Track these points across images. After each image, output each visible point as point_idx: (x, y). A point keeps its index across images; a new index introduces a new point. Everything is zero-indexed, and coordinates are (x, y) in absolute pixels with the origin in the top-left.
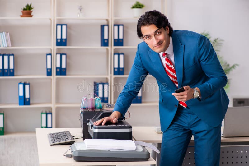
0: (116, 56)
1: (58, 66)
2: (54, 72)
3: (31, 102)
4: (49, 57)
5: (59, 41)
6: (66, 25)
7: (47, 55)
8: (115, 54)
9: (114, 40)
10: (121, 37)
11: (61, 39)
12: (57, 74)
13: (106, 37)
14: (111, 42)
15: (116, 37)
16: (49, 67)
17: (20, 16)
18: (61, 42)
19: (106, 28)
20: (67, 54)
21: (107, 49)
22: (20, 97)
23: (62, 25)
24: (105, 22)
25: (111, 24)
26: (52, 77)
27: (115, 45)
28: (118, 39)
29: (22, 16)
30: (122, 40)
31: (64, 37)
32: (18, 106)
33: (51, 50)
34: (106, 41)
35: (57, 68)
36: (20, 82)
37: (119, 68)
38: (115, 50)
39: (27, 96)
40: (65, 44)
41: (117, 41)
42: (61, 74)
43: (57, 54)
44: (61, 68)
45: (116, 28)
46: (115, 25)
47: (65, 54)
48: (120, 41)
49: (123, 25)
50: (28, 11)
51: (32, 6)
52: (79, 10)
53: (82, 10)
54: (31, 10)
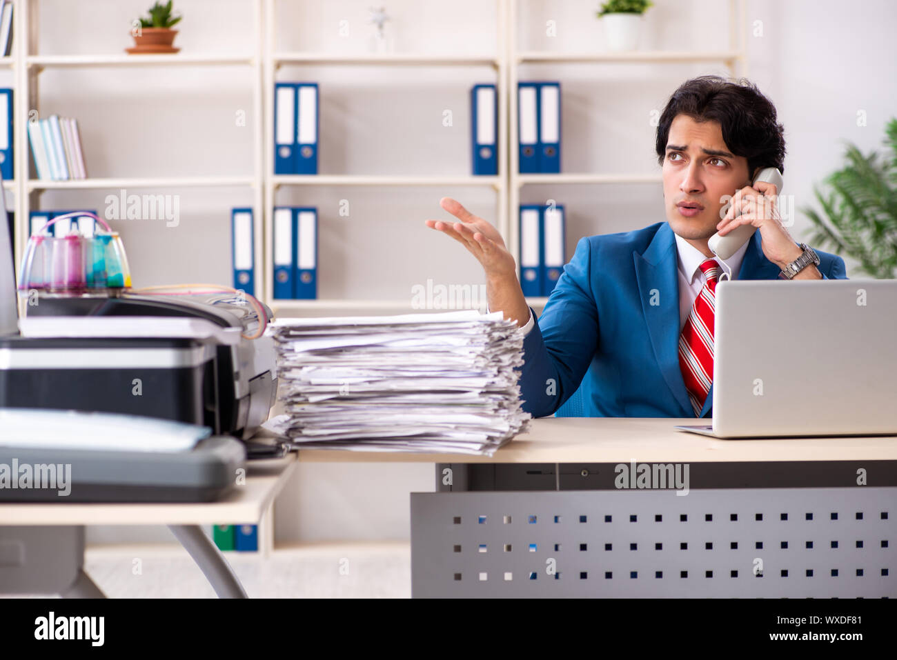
0: (531, 217)
1: (284, 258)
2: (264, 284)
4: (243, 220)
5: (285, 153)
6: (315, 85)
7: (236, 211)
8: (522, 208)
9: (521, 146)
10: (550, 135)
11: (296, 147)
12: (277, 295)
13: (486, 137)
14: (509, 157)
15: (529, 137)
16: (243, 263)
17: (126, 51)
18: (295, 160)
19: (486, 97)
20: (321, 212)
21: (496, 190)
23: (296, 87)
24: (487, 75)
25: (508, 80)
27: (524, 168)
28: (539, 145)
29: (131, 51)
30: (556, 147)
31: (307, 135)
34: (486, 154)
35: (277, 270)
37: (542, 268)
38: (524, 188)
40: (310, 167)
41: (532, 152)
42: (294, 295)
43: (275, 209)
44: (294, 269)
45: (528, 95)
46: (521, 85)
47: (313, 210)
48: (546, 151)
49: (556, 84)
50: (158, 29)
51: (174, 13)
52: (375, 26)
53: (386, 25)
54: (173, 28)
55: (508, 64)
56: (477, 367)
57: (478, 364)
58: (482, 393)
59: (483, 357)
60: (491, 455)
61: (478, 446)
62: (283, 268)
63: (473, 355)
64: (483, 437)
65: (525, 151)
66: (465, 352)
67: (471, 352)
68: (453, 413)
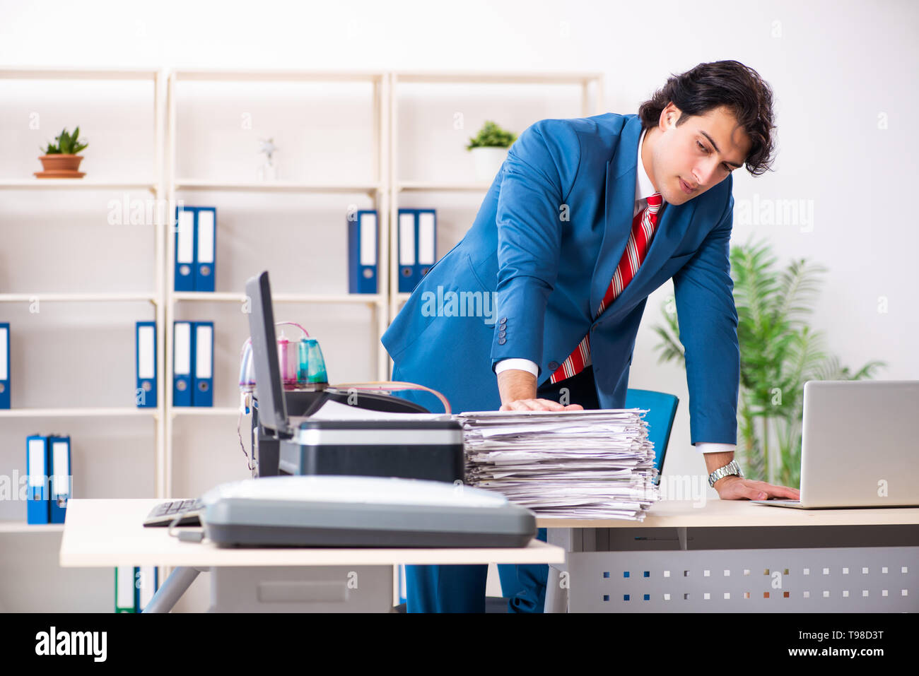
1: (183, 368)
2: (165, 393)
4: (147, 333)
5: (185, 271)
6: (212, 209)
7: (140, 325)
9: (401, 267)
10: (426, 257)
11: (195, 265)
12: (176, 403)
13: (367, 258)
14: (388, 277)
15: (408, 260)
16: (147, 372)
17: (34, 175)
18: (194, 278)
19: (368, 223)
20: (217, 326)
21: (374, 306)
23: (196, 211)
24: (367, 203)
25: (389, 206)
26: (157, 413)
27: (402, 288)
28: (417, 266)
29: (40, 175)
31: (206, 255)
32: (23, 527)
33: (155, 307)
34: (368, 274)
35: (176, 379)
36: (32, 431)
40: (208, 285)
41: (411, 272)
42: (192, 403)
43: (175, 323)
44: (192, 378)
45: (408, 220)
46: (402, 211)
47: (210, 324)
49: (433, 211)
50: (65, 155)
51: (81, 140)
52: (265, 156)
53: (274, 154)
54: (79, 154)
55: (390, 192)
56: (632, 450)
57: (633, 448)
58: (634, 470)
59: (637, 442)
60: (642, 521)
61: (633, 513)
62: (182, 377)
63: (630, 440)
64: (637, 506)
65: (404, 271)
66: (623, 437)
67: (627, 438)
68: (610, 487)
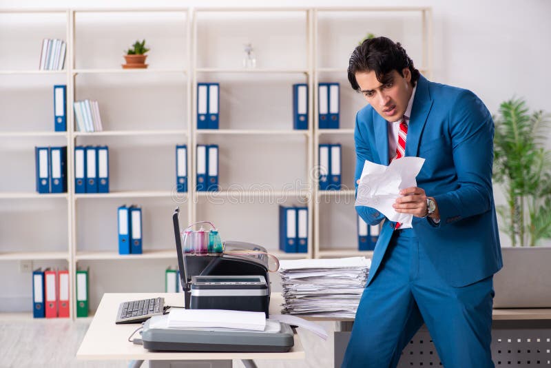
0: (324, 151)
1: (202, 170)
2: (192, 184)
3: (144, 247)
4: (182, 152)
5: (203, 118)
6: (217, 84)
7: (178, 147)
8: (320, 146)
9: (320, 115)
10: (334, 110)
11: (208, 115)
12: (198, 189)
13: (302, 110)
14: (313, 120)
15: (324, 111)
16: (182, 173)
17: (121, 67)
18: (207, 122)
19: (302, 90)
20: (220, 147)
21: (307, 137)
22: (121, 238)
23: (208, 85)
24: (302, 79)
25: (313, 81)
26: (188, 195)
27: (321, 127)
28: (329, 114)
29: (125, 67)
30: (337, 115)
31: (214, 109)
32: (116, 256)
33: (187, 138)
34: (302, 119)
35: (198, 176)
36: (121, 205)
37: (330, 176)
38: (321, 136)
39: (136, 235)
40: (215, 125)
41: (325, 118)
42: (205, 189)
43: (198, 146)
44: (206, 176)
45: (324, 90)
46: (320, 84)
47: (216, 147)
48: (332, 117)
49: (337, 84)
50: (138, 55)
51: (146, 46)
52: (246, 54)
53: (252, 53)
54: (145, 54)
55: (314, 73)
62: (201, 175)
65: (322, 118)
